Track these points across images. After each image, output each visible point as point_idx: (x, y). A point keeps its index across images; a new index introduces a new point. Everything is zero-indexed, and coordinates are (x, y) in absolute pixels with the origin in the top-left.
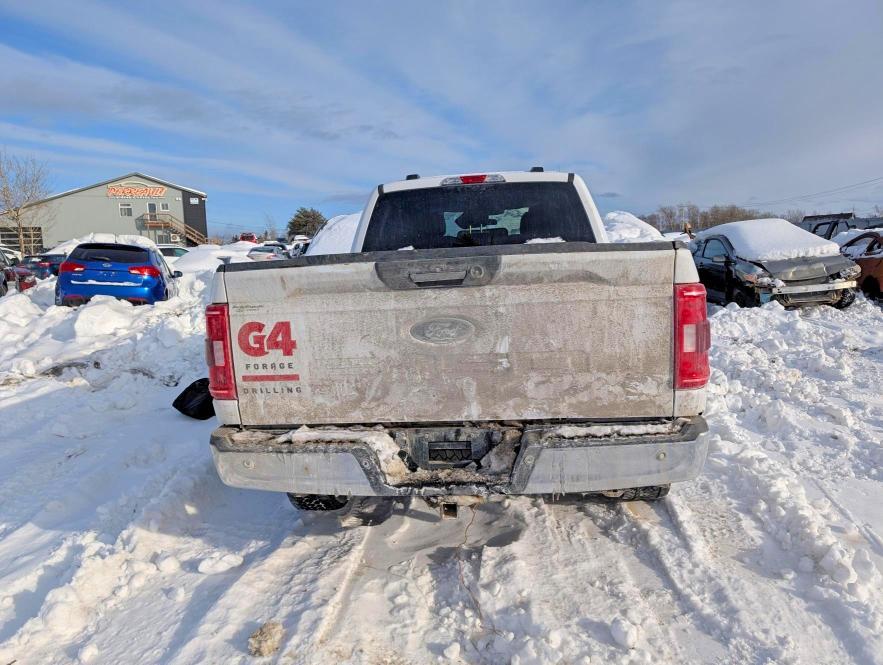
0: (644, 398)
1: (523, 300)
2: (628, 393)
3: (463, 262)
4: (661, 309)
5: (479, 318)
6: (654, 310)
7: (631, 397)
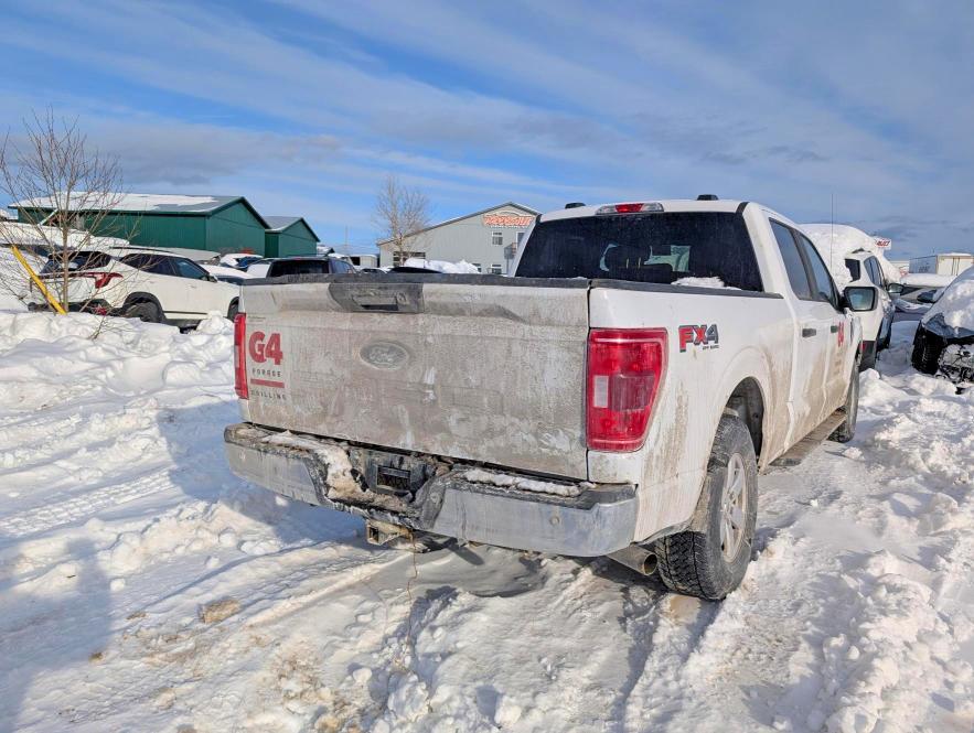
0: (556, 453)
1: (448, 332)
2: (541, 445)
3: (391, 287)
4: (574, 355)
5: (411, 346)
6: (566, 356)
7: (543, 450)
